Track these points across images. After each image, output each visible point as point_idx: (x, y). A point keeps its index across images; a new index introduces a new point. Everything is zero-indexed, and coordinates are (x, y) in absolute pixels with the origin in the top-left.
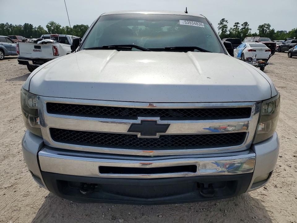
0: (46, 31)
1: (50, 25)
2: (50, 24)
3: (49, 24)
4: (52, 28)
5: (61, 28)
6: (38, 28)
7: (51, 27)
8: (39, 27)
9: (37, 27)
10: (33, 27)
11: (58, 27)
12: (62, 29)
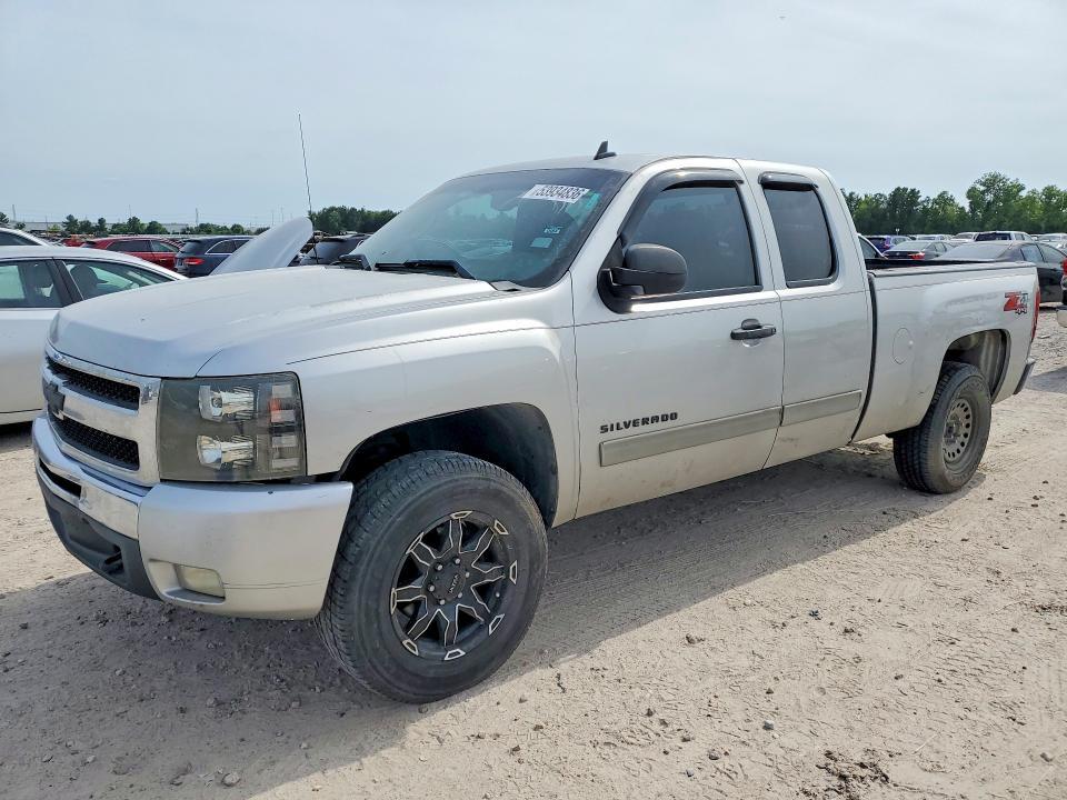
0: (963, 208)
1: (982, 188)
2: (983, 184)
3: (978, 186)
4: (989, 197)
5: (1023, 194)
6: (935, 201)
7: (983, 193)
8: (939, 196)
9: (934, 196)
10: (919, 200)
11: (1011, 192)
12: (1028, 198)
